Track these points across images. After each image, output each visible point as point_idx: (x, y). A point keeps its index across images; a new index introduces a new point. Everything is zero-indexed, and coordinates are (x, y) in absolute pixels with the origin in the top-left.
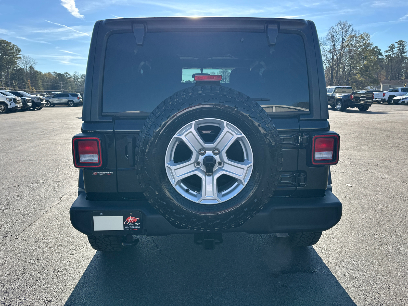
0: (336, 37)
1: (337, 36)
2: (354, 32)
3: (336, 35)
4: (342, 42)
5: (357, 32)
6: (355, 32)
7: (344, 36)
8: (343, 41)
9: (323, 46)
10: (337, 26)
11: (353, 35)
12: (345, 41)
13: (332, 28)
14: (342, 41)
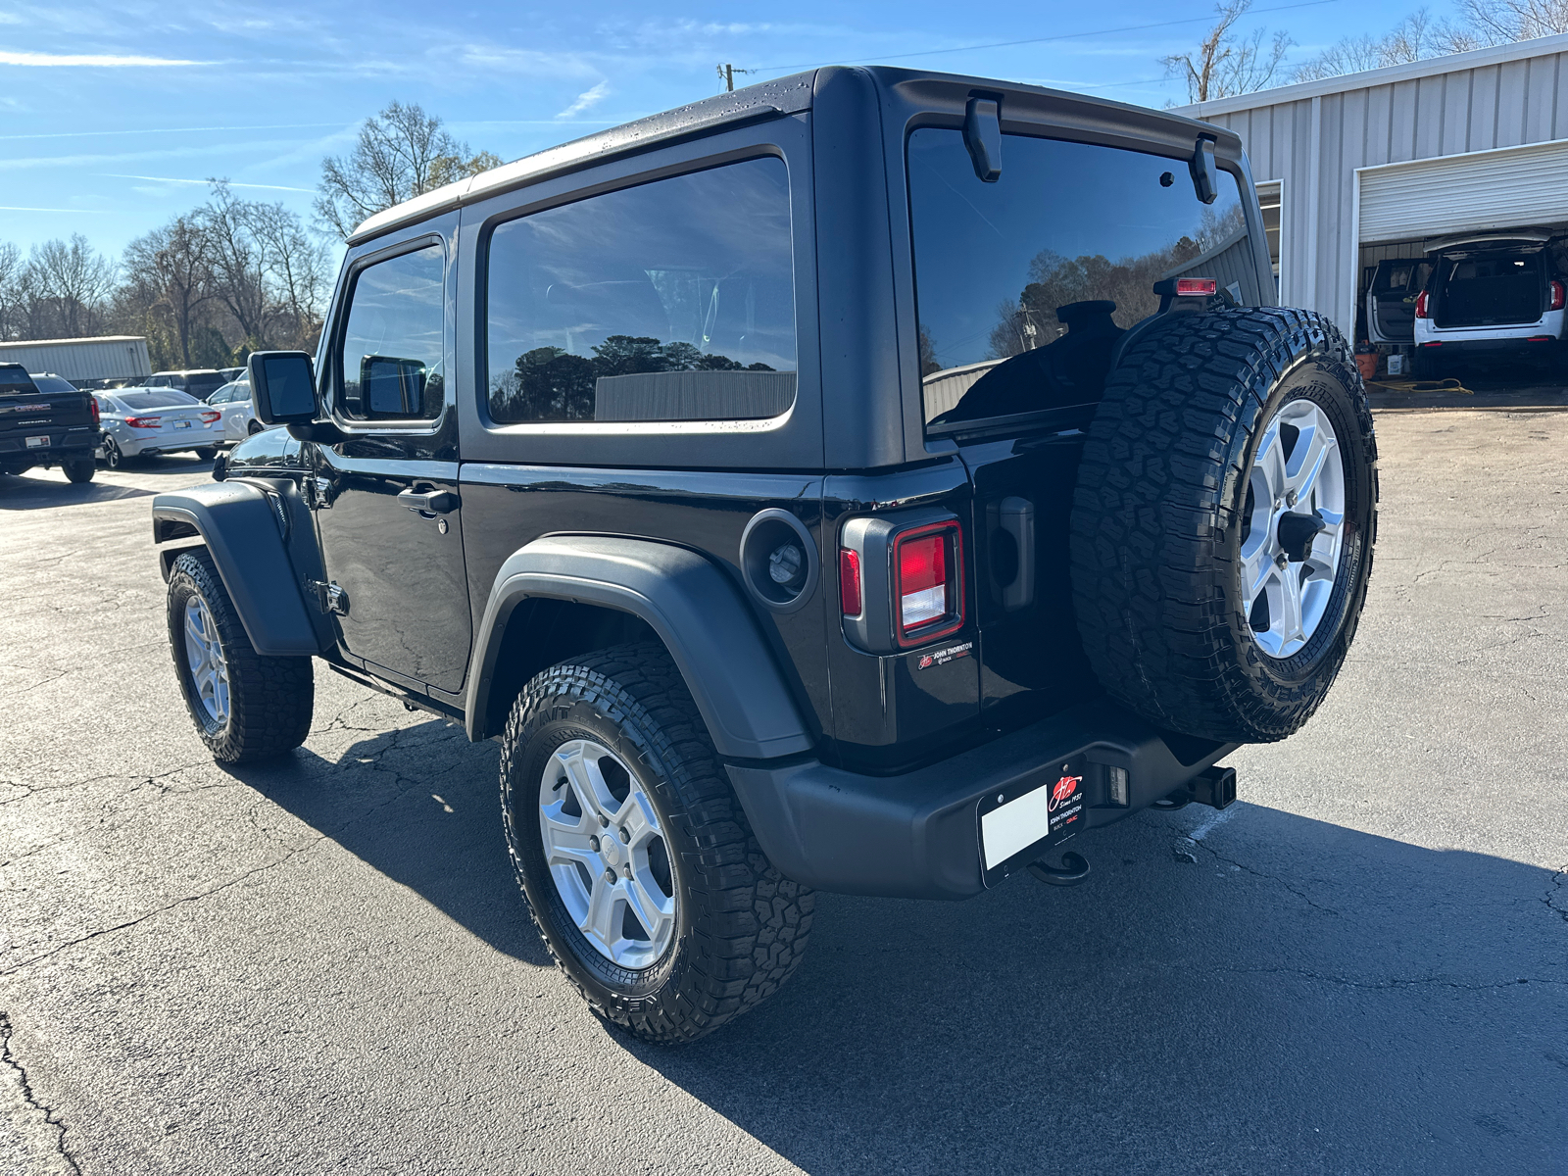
0: (392, 160)
1: (397, 159)
2: (450, 147)
3: (391, 154)
4: (416, 181)
5: (461, 146)
6: (454, 146)
7: (419, 161)
8: (419, 176)
9: (350, 190)
10: (387, 122)
11: (451, 156)
12: (427, 178)
13: (372, 126)
14: (416, 176)
